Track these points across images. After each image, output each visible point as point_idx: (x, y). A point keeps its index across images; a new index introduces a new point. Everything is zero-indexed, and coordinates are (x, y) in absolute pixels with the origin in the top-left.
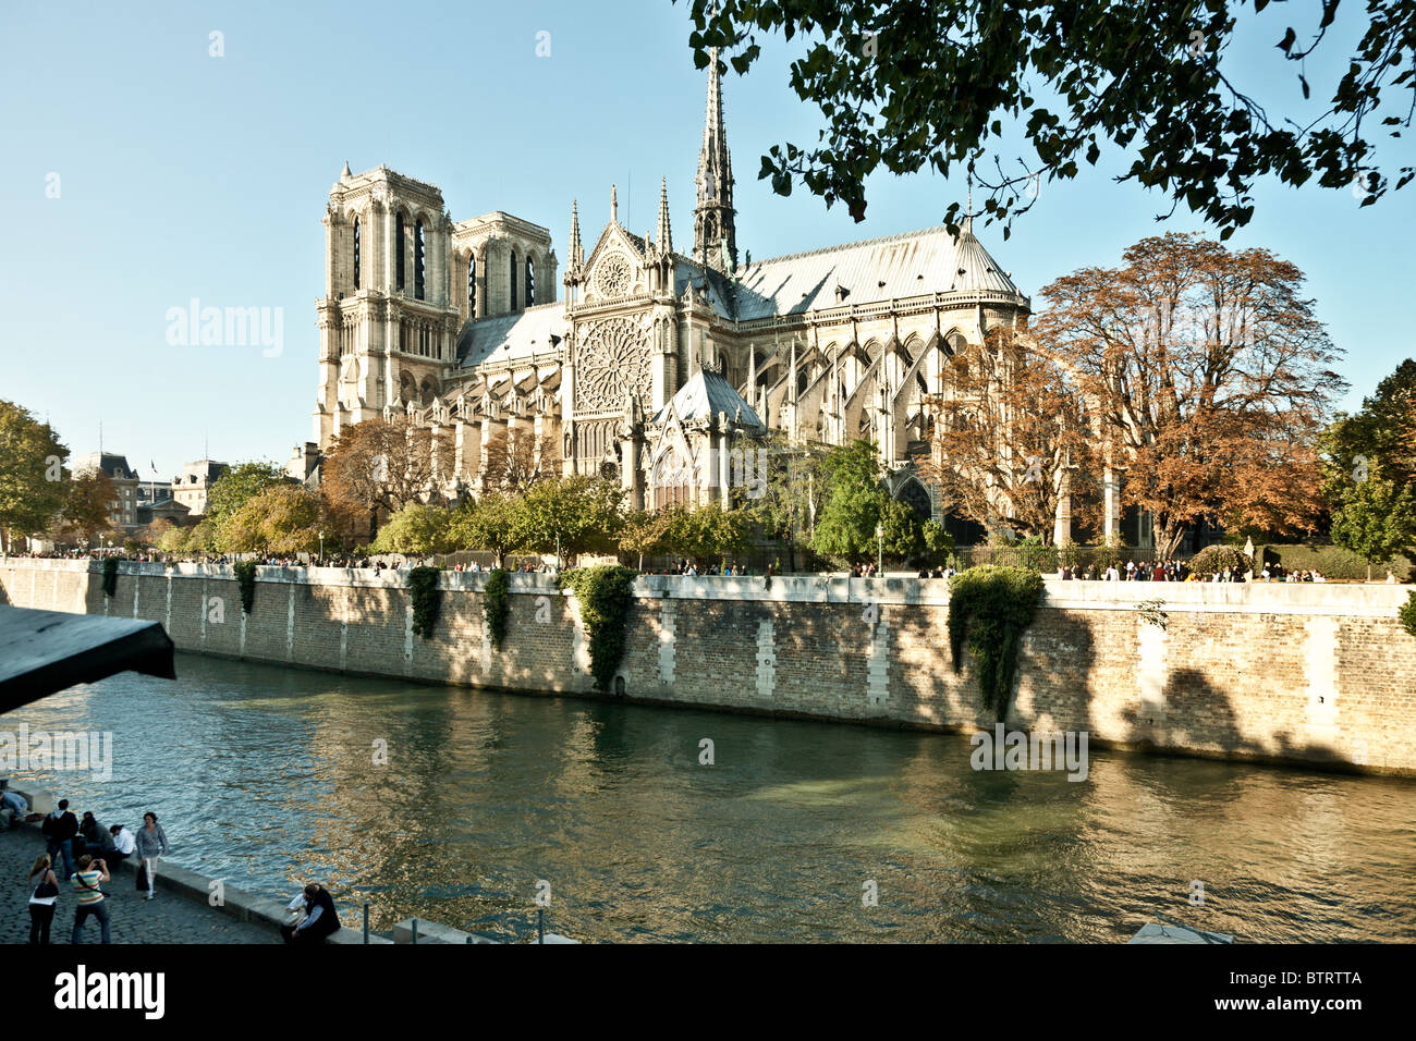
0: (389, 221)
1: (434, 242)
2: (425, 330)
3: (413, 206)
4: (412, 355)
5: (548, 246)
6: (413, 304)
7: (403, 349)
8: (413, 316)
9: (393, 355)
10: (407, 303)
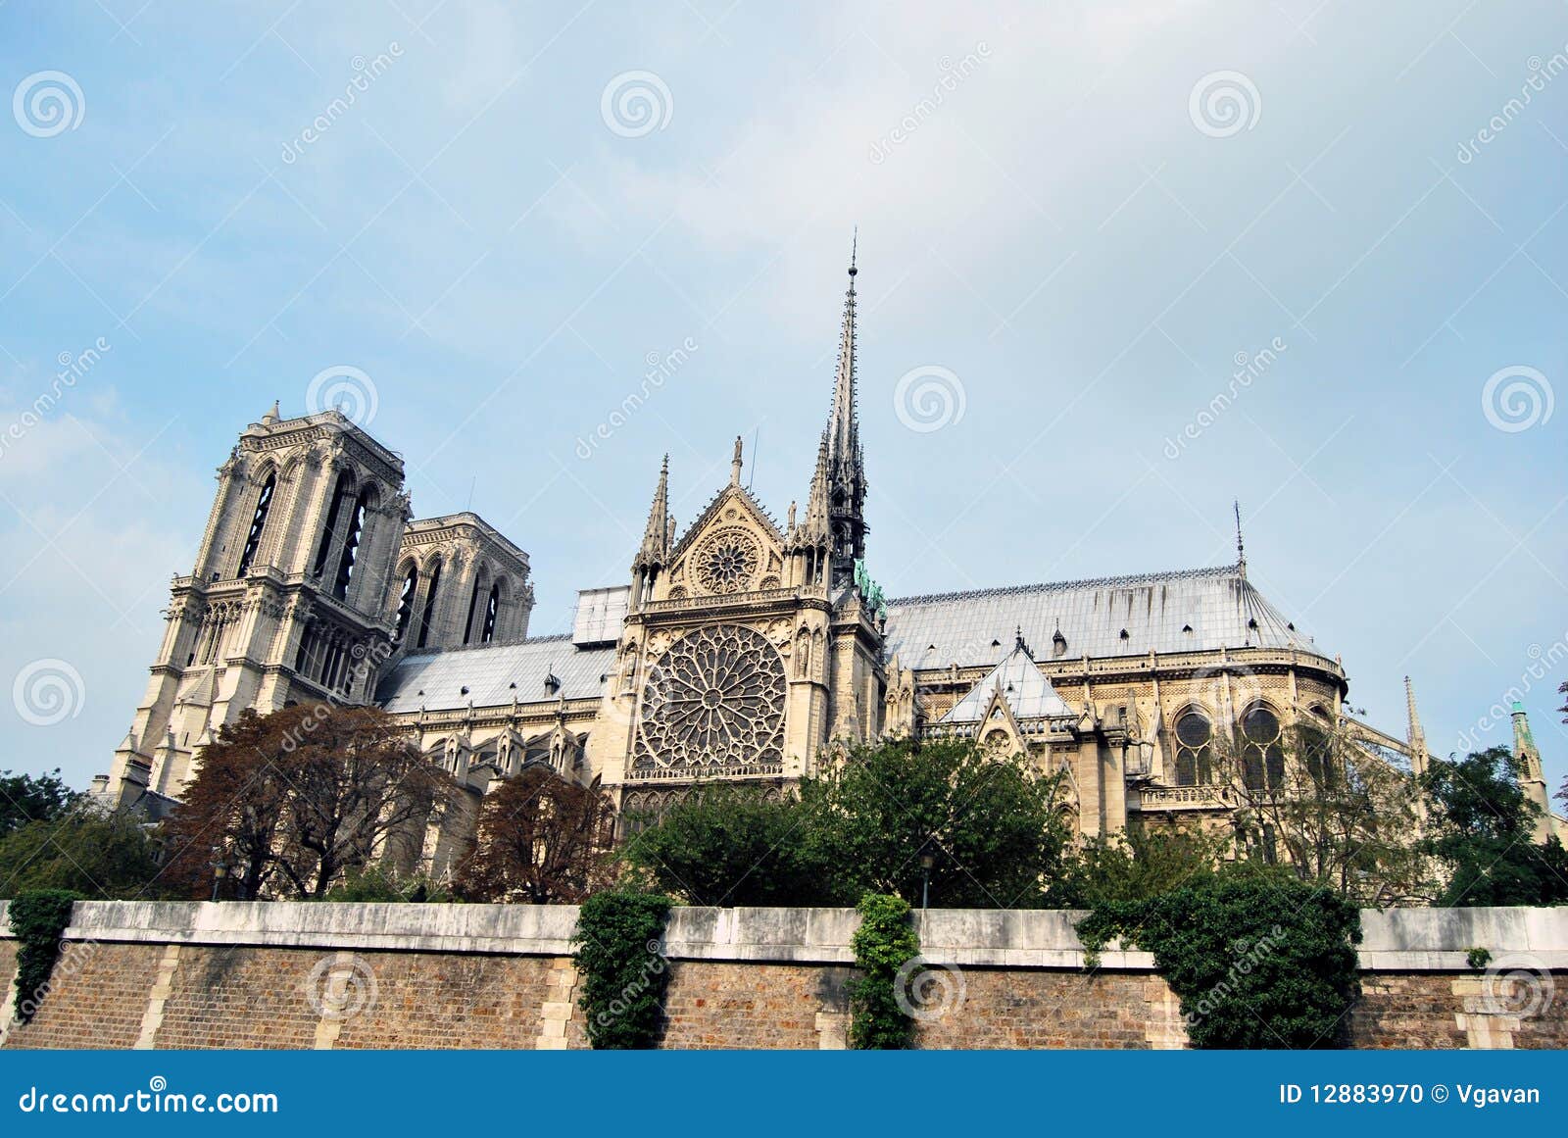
0: (324, 480)
1: (378, 526)
2: (336, 647)
3: (363, 472)
4: (309, 681)
5: (524, 577)
6: (329, 603)
7: (298, 667)
8: (323, 622)
9: (282, 671)
10: (322, 599)
